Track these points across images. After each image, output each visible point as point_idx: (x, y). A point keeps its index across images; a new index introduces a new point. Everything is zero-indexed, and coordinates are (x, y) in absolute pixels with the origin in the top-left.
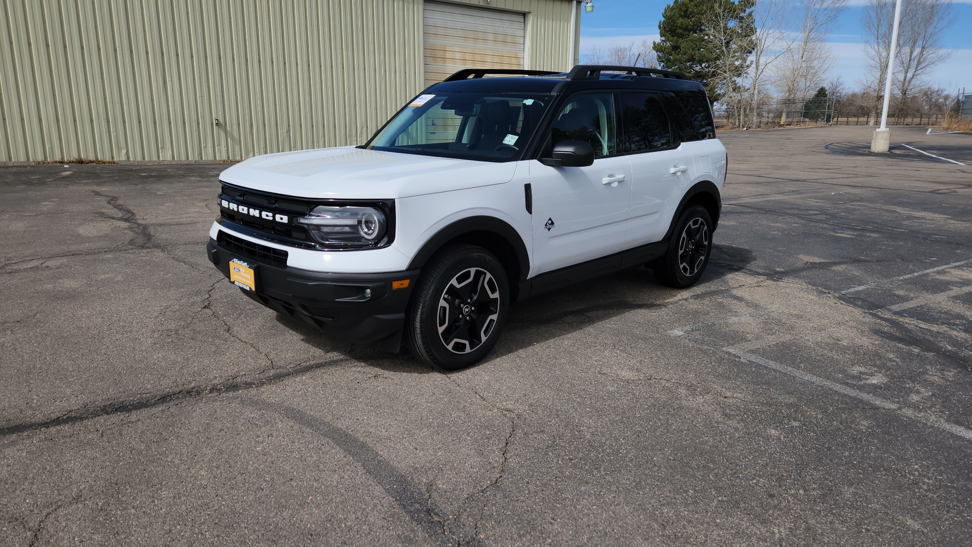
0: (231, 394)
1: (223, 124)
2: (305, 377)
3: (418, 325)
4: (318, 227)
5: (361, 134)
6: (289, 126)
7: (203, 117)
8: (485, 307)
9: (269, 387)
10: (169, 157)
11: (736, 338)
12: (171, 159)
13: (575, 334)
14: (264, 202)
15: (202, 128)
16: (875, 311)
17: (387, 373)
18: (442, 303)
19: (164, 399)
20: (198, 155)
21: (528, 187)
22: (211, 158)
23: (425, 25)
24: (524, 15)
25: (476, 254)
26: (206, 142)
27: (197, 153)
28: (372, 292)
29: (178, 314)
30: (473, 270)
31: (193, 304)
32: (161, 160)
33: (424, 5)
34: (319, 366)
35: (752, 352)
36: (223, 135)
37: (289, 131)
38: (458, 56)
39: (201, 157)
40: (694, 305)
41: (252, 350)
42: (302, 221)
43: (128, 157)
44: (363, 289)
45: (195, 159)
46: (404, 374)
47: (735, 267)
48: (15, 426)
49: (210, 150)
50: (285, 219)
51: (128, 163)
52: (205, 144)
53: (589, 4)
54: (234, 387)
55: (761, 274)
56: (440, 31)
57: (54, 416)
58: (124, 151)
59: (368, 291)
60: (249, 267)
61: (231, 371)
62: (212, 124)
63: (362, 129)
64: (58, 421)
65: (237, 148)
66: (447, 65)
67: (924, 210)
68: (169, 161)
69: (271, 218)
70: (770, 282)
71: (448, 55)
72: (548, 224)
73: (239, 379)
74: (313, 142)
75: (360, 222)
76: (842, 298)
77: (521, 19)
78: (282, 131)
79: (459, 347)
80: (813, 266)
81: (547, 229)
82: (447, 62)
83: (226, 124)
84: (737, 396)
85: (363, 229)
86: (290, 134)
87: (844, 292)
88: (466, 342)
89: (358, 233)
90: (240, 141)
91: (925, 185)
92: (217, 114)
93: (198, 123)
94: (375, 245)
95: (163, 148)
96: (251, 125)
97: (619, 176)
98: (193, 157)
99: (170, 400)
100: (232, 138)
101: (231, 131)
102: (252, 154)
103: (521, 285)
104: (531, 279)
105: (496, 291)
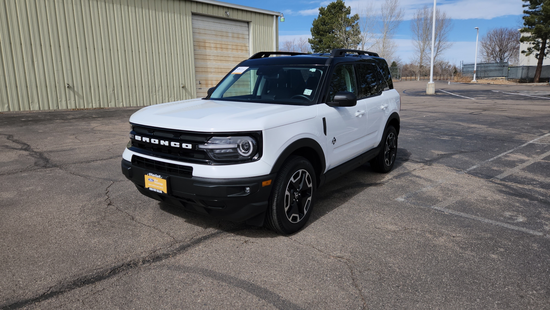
0: (158, 263)
1: (72, 87)
2: (201, 246)
3: (274, 207)
4: (212, 150)
5: (158, 91)
6: (114, 87)
7: (59, 83)
8: (305, 193)
9: (181, 255)
10: (36, 108)
11: (434, 201)
12: (38, 109)
13: (346, 204)
14: (171, 136)
15: (58, 90)
16: (491, 180)
17: (252, 239)
18: (287, 193)
19: (114, 271)
20: (56, 106)
21: (324, 119)
22: (64, 107)
23: (193, 28)
24: (248, 23)
25: (302, 161)
26: (61, 98)
28: (250, 190)
29: (93, 210)
30: (300, 171)
31: (100, 203)
32: (31, 110)
33: (192, 16)
34: (205, 238)
35: (448, 207)
36: (72, 93)
37: (114, 90)
38: (213, 45)
39: (58, 108)
40: (398, 182)
41: (156, 231)
42: (201, 146)
43: (9, 109)
44: (244, 188)
45: (54, 109)
46: (262, 239)
47: (404, 159)
48: (15, 303)
49: (64, 103)
50: (190, 146)
51: (9, 113)
52: (60, 99)
53: (282, 18)
54: (158, 258)
55: (419, 162)
56: (202, 31)
57: (41, 292)
58: (6, 106)
59: (248, 189)
60: (162, 178)
61: (150, 247)
62: (65, 87)
63: (159, 87)
64: (45, 296)
65: (81, 101)
66: (207, 50)
67: (473, 123)
68: (36, 111)
69: (178, 146)
70: (427, 167)
71: (207, 45)
73: (158, 253)
74: (129, 96)
75: (239, 146)
76: (469, 173)
77: (246, 25)
78: (110, 90)
79: (295, 219)
80: (442, 156)
81: (333, 144)
82: (207, 49)
83: (74, 87)
84: (460, 235)
85: (241, 151)
86: (115, 92)
87: (468, 170)
88: (297, 215)
89: (237, 152)
90: (83, 97)
91: (464, 110)
92: (68, 81)
93: (56, 87)
94: (250, 160)
95: (32, 102)
96: (90, 87)
97: (362, 111)
98: (53, 107)
99: (119, 271)
100: (78, 95)
101: (77, 91)
102: (91, 105)
103: (321, 178)
104: (325, 174)
105: (311, 182)
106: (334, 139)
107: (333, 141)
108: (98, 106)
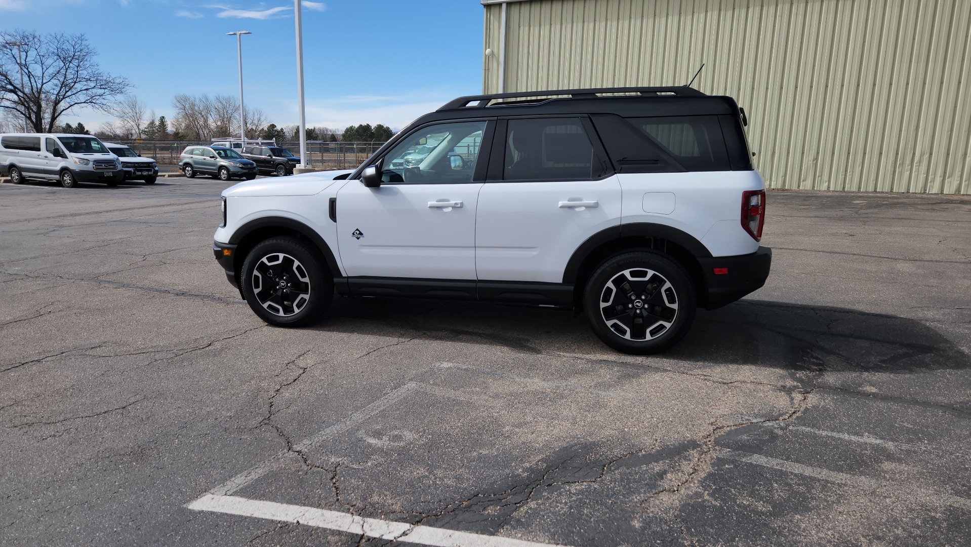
18: (256, 272)
21: (333, 203)
30: (282, 255)
37: (816, 159)
72: (355, 234)
74: (846, 171)
81: (355, 238)
86: (817, 162)
88: (280, 308)
97: (452, 202)
103: (336, 280)
104: (348, 277)
105: (306, 277)
106: (358, 232)
107: (353, 234)
108: (779, 186)
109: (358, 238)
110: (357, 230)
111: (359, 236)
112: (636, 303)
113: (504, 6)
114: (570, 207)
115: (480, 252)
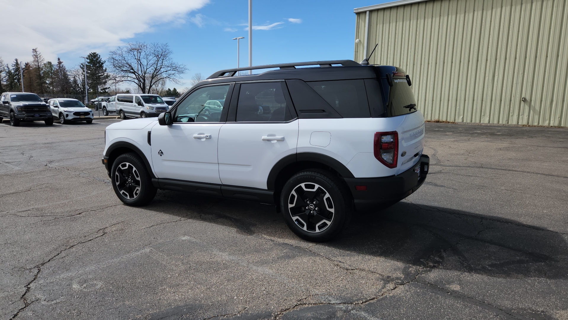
1: (529, 101)
7: (515, 97)
10: (486, 122)
12: (488, 122)
20: (506, 121)
21: (149, 134)
27: (505, 119)
30: (128, 164)
32: (481, 122)
36: (527, 108)
39: (508, 122)
43: (463, 120)
45: (503, 123)
49: (515, 117)
52: (512, 114)
58: (462, 117)
62: (521, 101)
65: (536, 117)
68: (485, 124)
81: (159, 155)
83: (531, 100)
90: (540, 112)
92: (526, 94)
93: (511, 101)
95: (484, 115)
96: (552, 101)
97: (205, 135)
100: (534, 110)
101: (534, 105)
102: (548, 122)
103: (153, 179)
104: (158, 179)
105: (139, 177)
106: (161, 152)
107: (159, 153)
109: (161, 155)
110: (160, 150)
111: (161, 154)
112: (310, 206)
113: (368, 13)
114: (269, 140)
115: (222, 167)
